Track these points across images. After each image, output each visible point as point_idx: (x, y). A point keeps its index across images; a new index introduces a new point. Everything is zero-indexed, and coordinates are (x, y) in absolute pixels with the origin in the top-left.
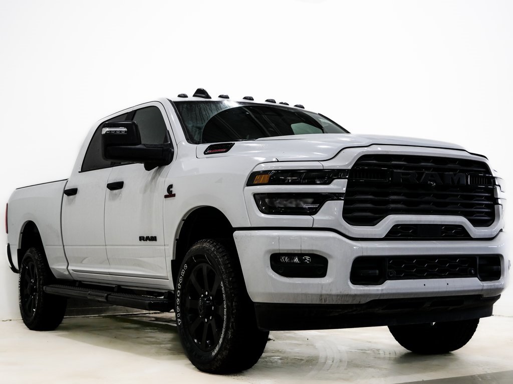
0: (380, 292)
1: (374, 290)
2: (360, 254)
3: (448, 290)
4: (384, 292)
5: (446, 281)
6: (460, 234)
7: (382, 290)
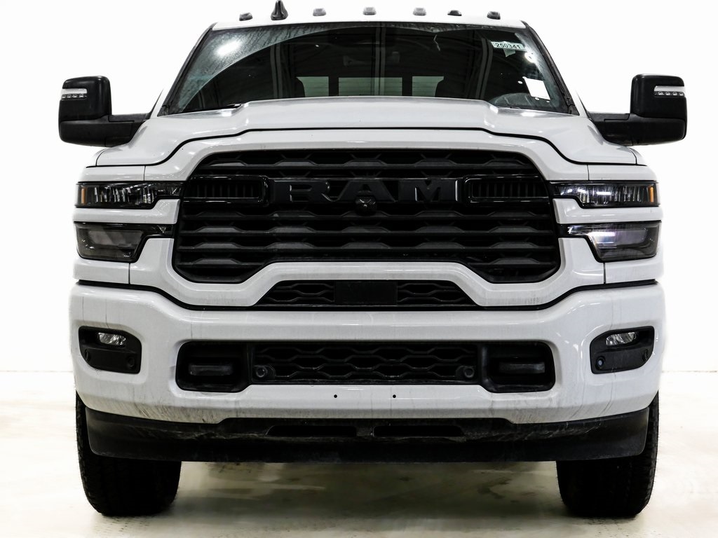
0: (232, 406)
1: (218, 401)
2: (188, 337)
3: (394, 407)
4: (242, 406)
5: (391, 389)
6: (449, 297)
7: (236, 402)
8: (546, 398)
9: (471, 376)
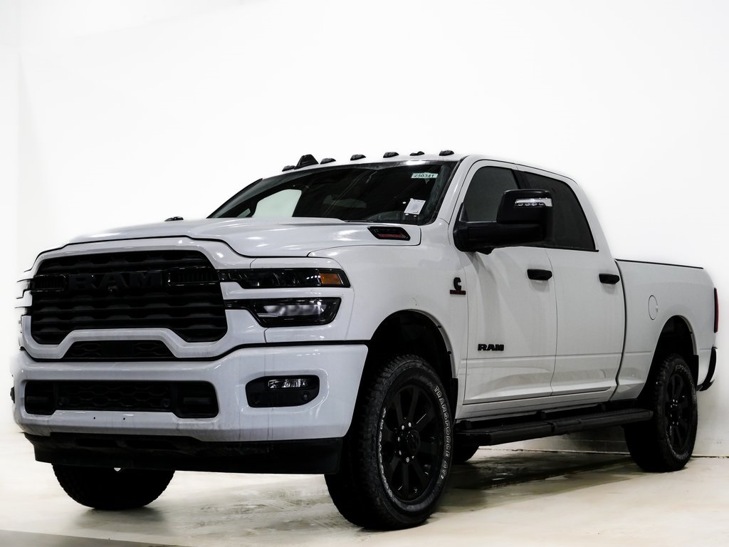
3: (124, 426)
6: (158, 352)
8: (210, 422)
9: (167, 406)
